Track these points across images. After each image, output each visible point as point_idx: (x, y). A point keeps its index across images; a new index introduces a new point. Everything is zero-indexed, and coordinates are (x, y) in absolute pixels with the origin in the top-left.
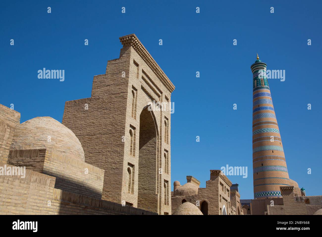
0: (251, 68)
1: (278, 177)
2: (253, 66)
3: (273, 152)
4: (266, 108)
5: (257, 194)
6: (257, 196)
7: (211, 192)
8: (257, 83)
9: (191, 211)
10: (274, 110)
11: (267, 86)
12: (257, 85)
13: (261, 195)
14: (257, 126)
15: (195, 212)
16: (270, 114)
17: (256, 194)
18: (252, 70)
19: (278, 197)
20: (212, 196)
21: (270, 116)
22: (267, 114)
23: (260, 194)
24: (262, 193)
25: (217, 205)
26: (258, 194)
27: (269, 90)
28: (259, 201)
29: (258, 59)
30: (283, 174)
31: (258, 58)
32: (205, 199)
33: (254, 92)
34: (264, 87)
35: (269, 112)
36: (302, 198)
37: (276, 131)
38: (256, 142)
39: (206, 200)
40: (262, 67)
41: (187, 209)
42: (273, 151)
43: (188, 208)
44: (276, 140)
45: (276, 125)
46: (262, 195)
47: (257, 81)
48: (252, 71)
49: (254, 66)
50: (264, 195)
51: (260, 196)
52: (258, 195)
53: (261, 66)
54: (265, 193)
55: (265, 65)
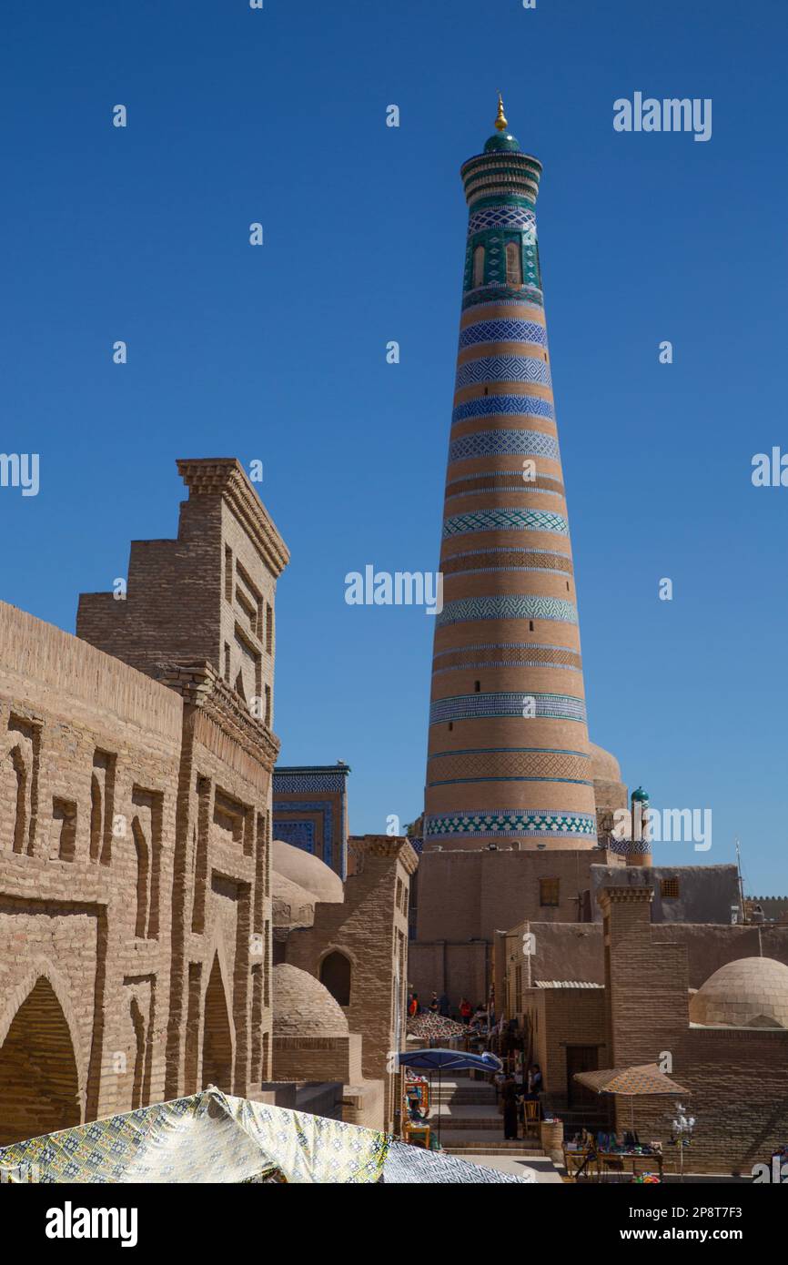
0: (463, 174)
1: (543, 745)
2: (474, 166)
3: (531, 629)
4: (521, 405)
5: (439, 823)
6: (439, 832)
7: (366, 918)
8: (488, 268)
9: (303, 1000)
10: (553, 415)
11: (532, 287)
12: (487, 279)
13: (461, 828)
14: (472, 493)
15: (317, 1004)
16: (534, 439)
17: (436, 821)
18: (466, 185)
19: (539, 846)
20: (369, 936)
21: (535, 448)
22: (522, 438)
23: (456, 822)
24: (466, 821)
25: (386, 967)
26: (447, 822)
27: (543, 310)
28: (453, 862)
29: (501, 126)
30: (565, 730)
31: (503, 119)
32: (339, 947)
33: (466, 311)
34: (518, 292)
35: (530, 429)
36: (650, 875)
37: (554, 522)
38: (458, 574)
39: (345, 949)
40: (519, 180)
41: (288, 992)
42: (531, 624)
43: (291, 991)
44: (552, 571)
45: (557, 494)
46: (466, 830)
47: (489, 256)
48: (469, 191)
49: (481, 169)
50: (472, 828)
51: (456, 830)
52: (443, 824)
53: (513, 172)
54: (477, 820)
55: (536, 166)
